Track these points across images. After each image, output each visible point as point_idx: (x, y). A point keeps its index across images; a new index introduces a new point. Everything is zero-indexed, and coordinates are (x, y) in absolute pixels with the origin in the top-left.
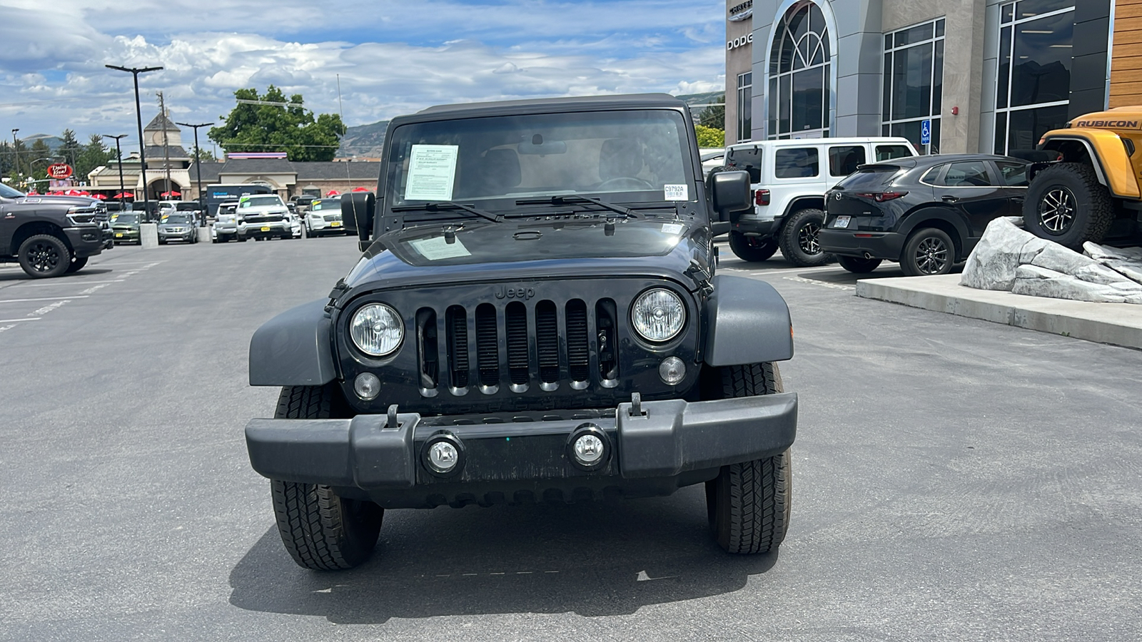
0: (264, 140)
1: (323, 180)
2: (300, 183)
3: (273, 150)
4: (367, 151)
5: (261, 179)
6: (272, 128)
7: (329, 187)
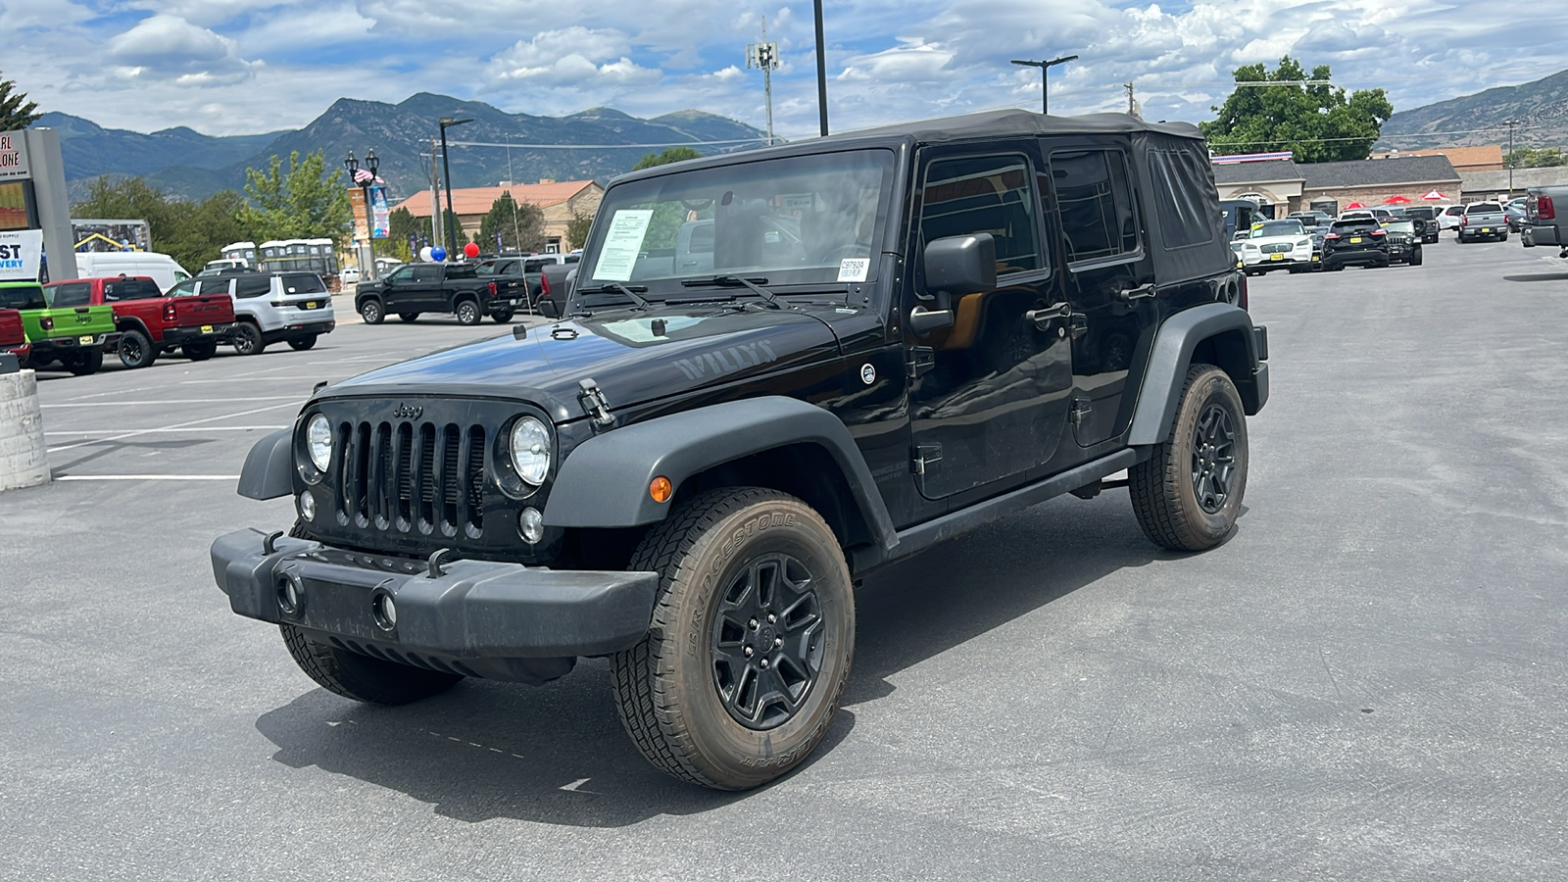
0: (1267, 135)
1: (1342, 187)
2: (1309, 194)
3: (1277, 149)
4: (1462, 136)
5: (1253, 190)
6: (1281, 117)
7: (1350, 198)
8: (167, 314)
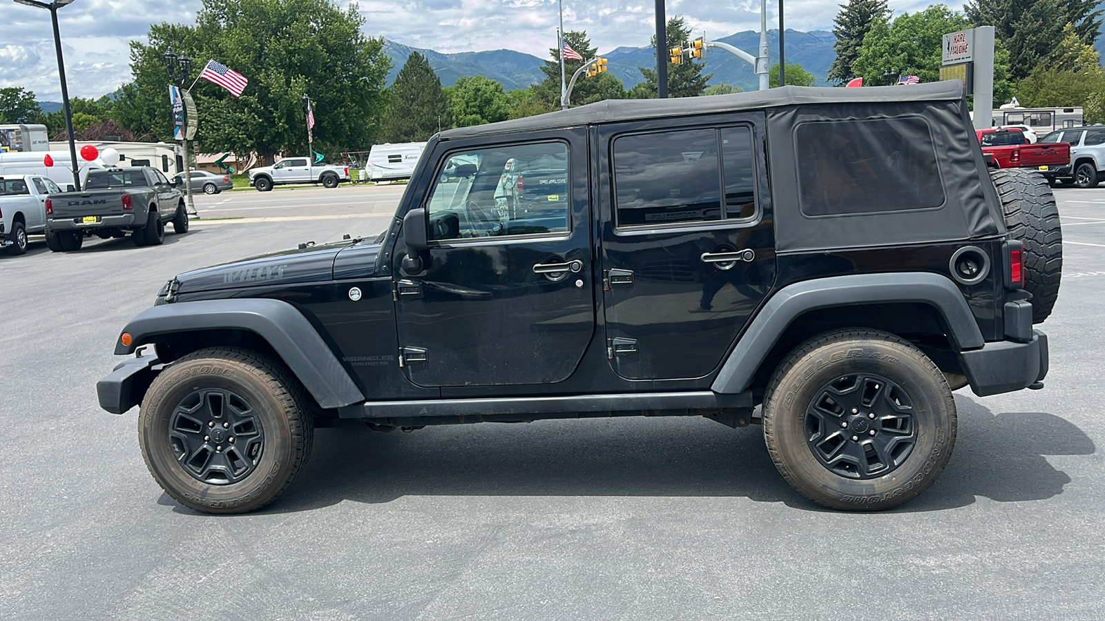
8: (1013, 157)
